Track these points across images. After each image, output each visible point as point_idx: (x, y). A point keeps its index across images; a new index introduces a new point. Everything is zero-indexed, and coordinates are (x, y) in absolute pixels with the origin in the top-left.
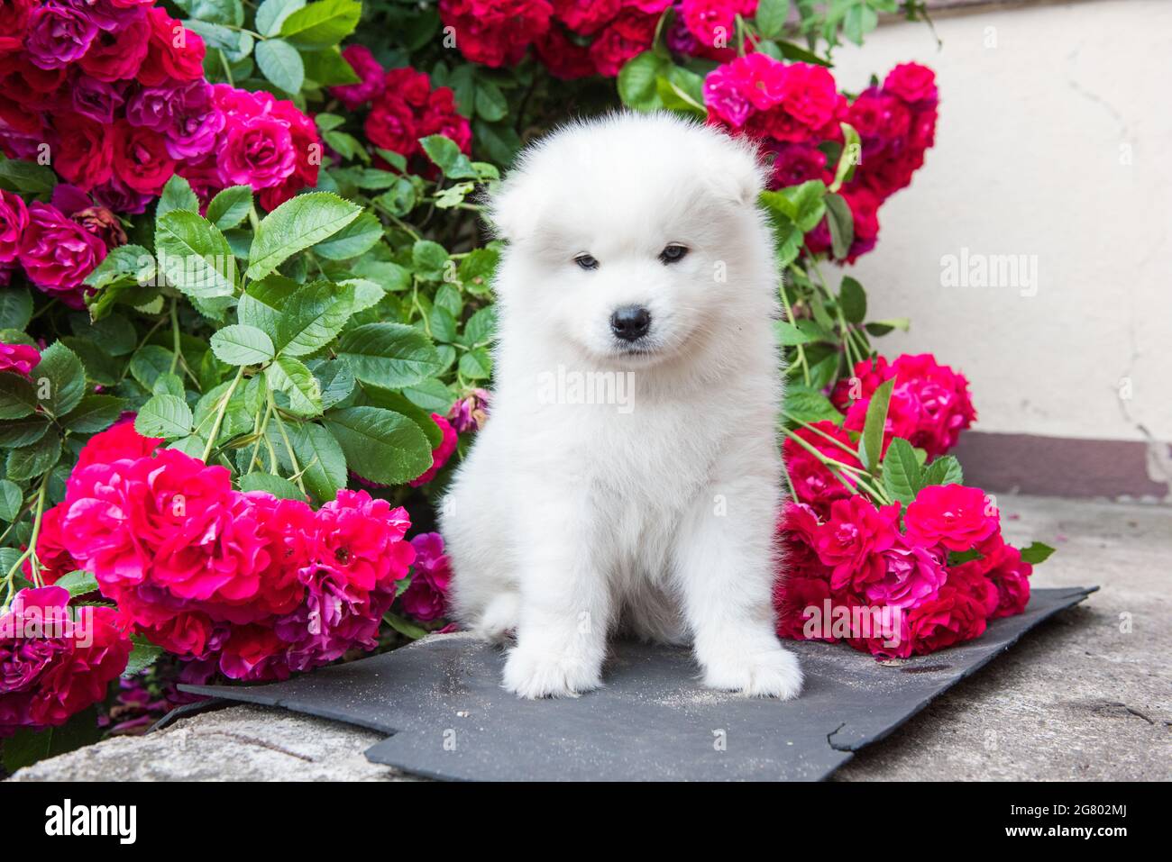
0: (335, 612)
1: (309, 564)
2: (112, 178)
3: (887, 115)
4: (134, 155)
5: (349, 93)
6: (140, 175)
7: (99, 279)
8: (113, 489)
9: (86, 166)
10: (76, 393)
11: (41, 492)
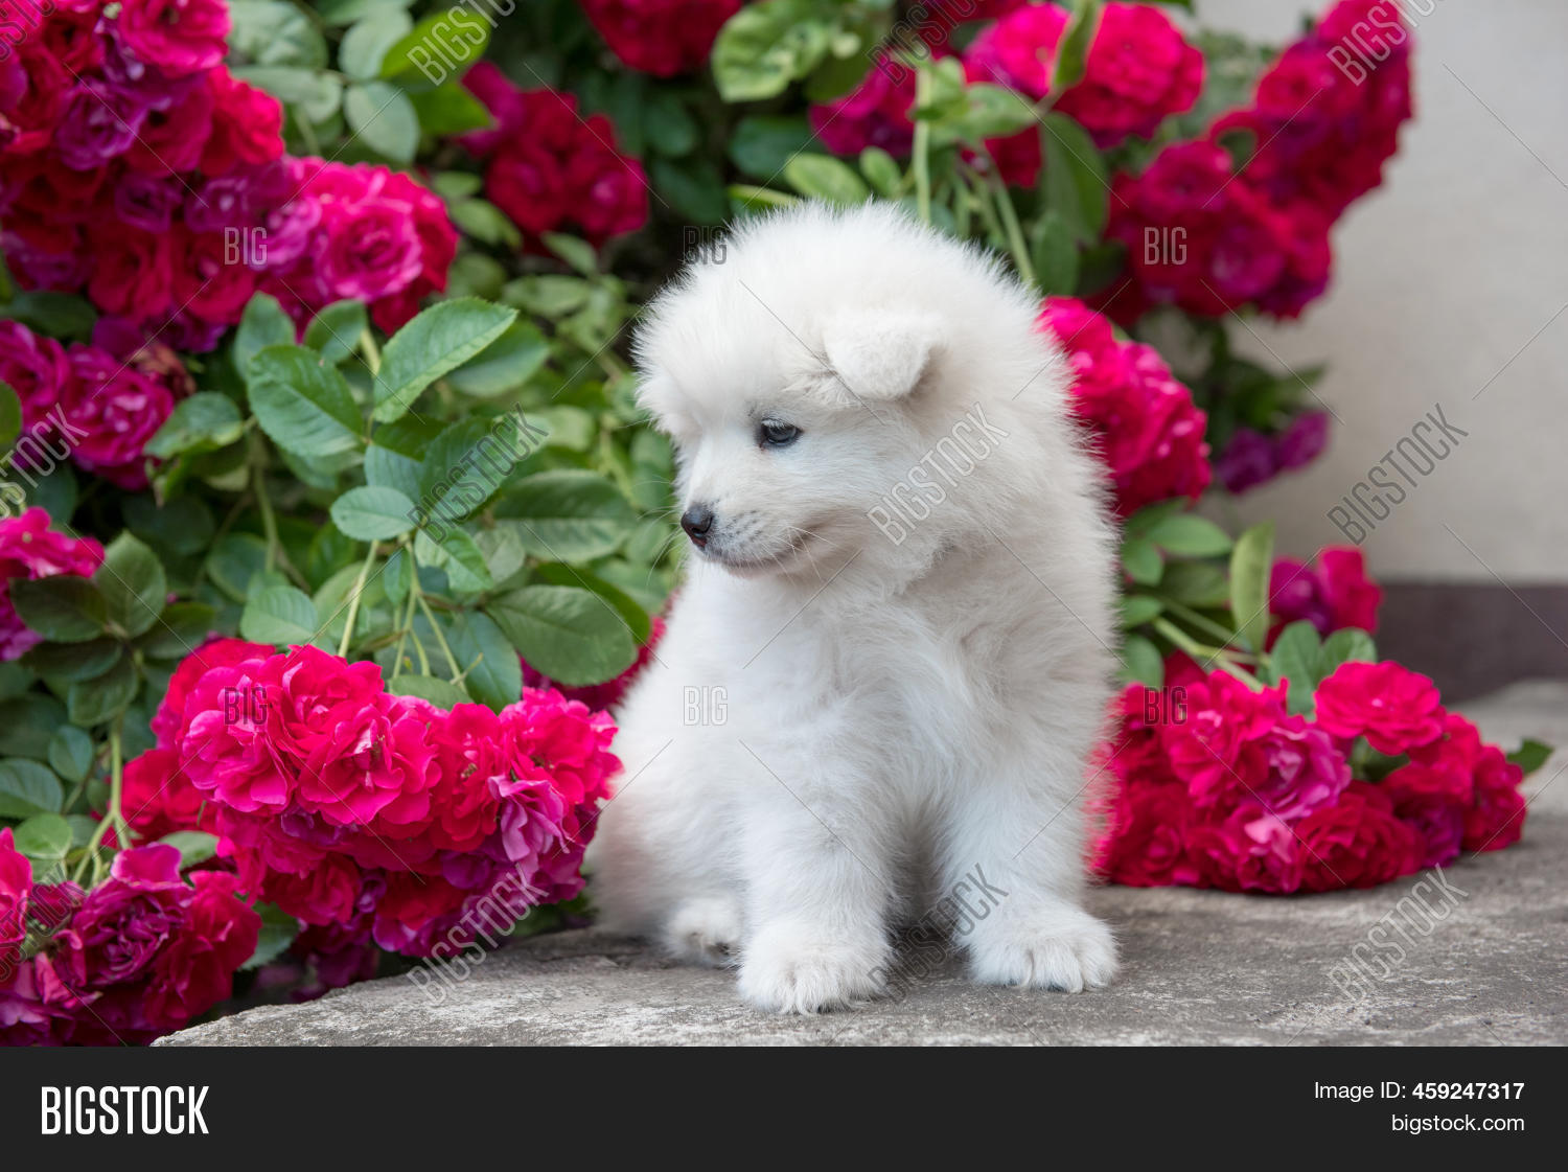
2: (172, 305)
4: (197, 269)
6: (207, 296)
7: (166, 444)
9: (134, 291)
10: (154, 604)
11: (114, 741)
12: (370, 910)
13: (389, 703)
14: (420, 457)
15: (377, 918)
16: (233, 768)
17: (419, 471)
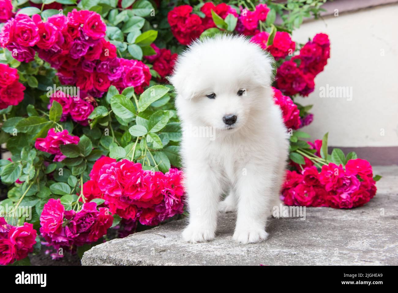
0: (172, 202)
1: (164, 189)
2: (93, 88)
3: (315, 50)
4: (99, 81)
5: (150, 57)
6: (101, 86)
7: (92, 117)
8: (112, 171)
9: (85, 85)
10: (90, 150)
11: (82, 178)
12: (139, 216)
13: (143, 172)
14: (148, 119)
15: (140, 218)
16: (110, 186)
17: (147, 122)
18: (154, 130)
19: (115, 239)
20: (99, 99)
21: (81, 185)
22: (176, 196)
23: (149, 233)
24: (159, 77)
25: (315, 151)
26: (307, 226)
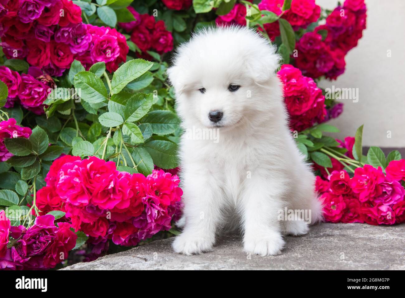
0: (155, 213)
1: (145, 196)
2: (50, 63)
4: (58, 53)
5: (127, 25)
6: (60, 61)
7: (49, 102)
8: (75, 171)
9: (39, 59)
10: (45, 145)
11: (34, 184)
12: (111, 233)
13: (118, 174)
14: (124, 104)
15: (113, 235)
16: (72, 193)
17: (123, 108)
18: (132, 119)
19: (79, 263)
20: (58, 78)
21: (33, 193)
22: (161, 206)
23: (125, 255)
24: (139, 51)
25: (346, 150)
26: (335, 246)
